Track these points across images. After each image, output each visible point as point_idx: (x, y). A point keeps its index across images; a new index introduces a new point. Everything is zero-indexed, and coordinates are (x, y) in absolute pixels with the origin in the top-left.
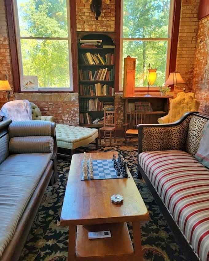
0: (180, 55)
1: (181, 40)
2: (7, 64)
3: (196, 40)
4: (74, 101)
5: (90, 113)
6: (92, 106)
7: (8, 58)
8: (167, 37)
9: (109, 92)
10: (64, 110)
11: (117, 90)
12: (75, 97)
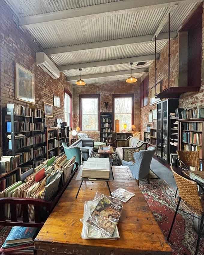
0: (135, 119)
1: (135, 114)
2: (78, 122)
3: (140, 114)
4: (99, 134)
5: (104, 138)
6: (105, 136)
7: (79, 120)
8: (130, 113)
9: (111, 131)
10: (95, 137)
11: (113, 130)
12: (99, 133)
